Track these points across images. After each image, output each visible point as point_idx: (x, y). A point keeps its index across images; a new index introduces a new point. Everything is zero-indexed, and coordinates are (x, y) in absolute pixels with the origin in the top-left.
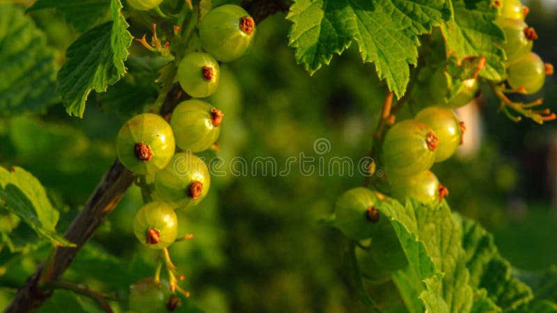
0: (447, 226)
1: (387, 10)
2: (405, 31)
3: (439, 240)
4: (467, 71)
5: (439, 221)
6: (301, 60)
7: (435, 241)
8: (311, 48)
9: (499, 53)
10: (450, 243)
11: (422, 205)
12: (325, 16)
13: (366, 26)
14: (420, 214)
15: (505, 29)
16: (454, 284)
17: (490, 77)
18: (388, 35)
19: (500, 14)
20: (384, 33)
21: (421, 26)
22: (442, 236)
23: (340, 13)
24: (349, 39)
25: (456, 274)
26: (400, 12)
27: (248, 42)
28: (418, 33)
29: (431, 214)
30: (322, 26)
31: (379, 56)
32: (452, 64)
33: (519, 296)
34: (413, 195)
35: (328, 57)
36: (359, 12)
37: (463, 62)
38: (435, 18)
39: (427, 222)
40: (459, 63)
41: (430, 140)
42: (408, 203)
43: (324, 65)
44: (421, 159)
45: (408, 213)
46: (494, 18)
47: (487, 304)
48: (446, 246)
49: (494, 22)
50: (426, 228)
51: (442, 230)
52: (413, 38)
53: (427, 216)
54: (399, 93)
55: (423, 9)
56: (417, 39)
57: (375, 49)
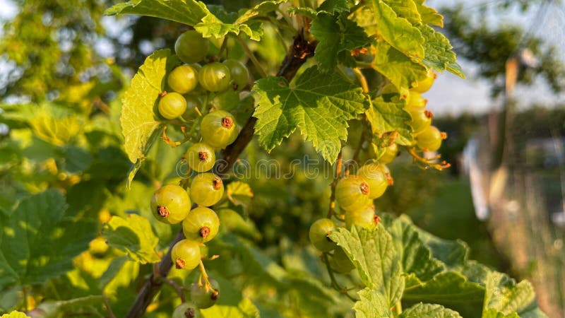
0: (383, 239)
1: (326, 106)
2: (338, 118)
3: (379, 248)
4: (385, 141)
5: (377, 237)
6: (262, 143)
7: (375, 251)
8: (270, 135)
9: (409, 128)
10: (386, 249)
11: (363, 229)
12: (283, 113)
13: (311, 117)
14: (362, 235)
15: (412, 113)
16: (392, 275)
17: (403, 144)
18: (326, 121)
19: (407, 103)
20: (323, 121)
21: (349, 114)
22: (380, 246)
23: (292, 110)
24: (295, 126)
25: (393, 268)
26: (335, 106)
27: (229, 134)
28: (347, 119)
29: (370, 234)
30: (280, 119)
31: (318, 136)
32: (376, 137)
33: (439, 270)
34: (356, 223)
35: (279, 140)
36: (308, 109)
37: (383, 136)
38: (358, 108)
39: (367, 239)
40: (380, 136)
41: (363, 188)
42: (353, 229)
43: (277, 145)
44: (358, 201)
45: (353, 235)
46: (404, 106)
47: (416, 281)
48: (384, 252)
49: (403, 109)
50: (368, 243)
51: (380, 242)
52: (343, 123)
53: (367, 236)
54: (332, 161)
55: (350, 103)
56: (347, 123)
57: (315, 131)
